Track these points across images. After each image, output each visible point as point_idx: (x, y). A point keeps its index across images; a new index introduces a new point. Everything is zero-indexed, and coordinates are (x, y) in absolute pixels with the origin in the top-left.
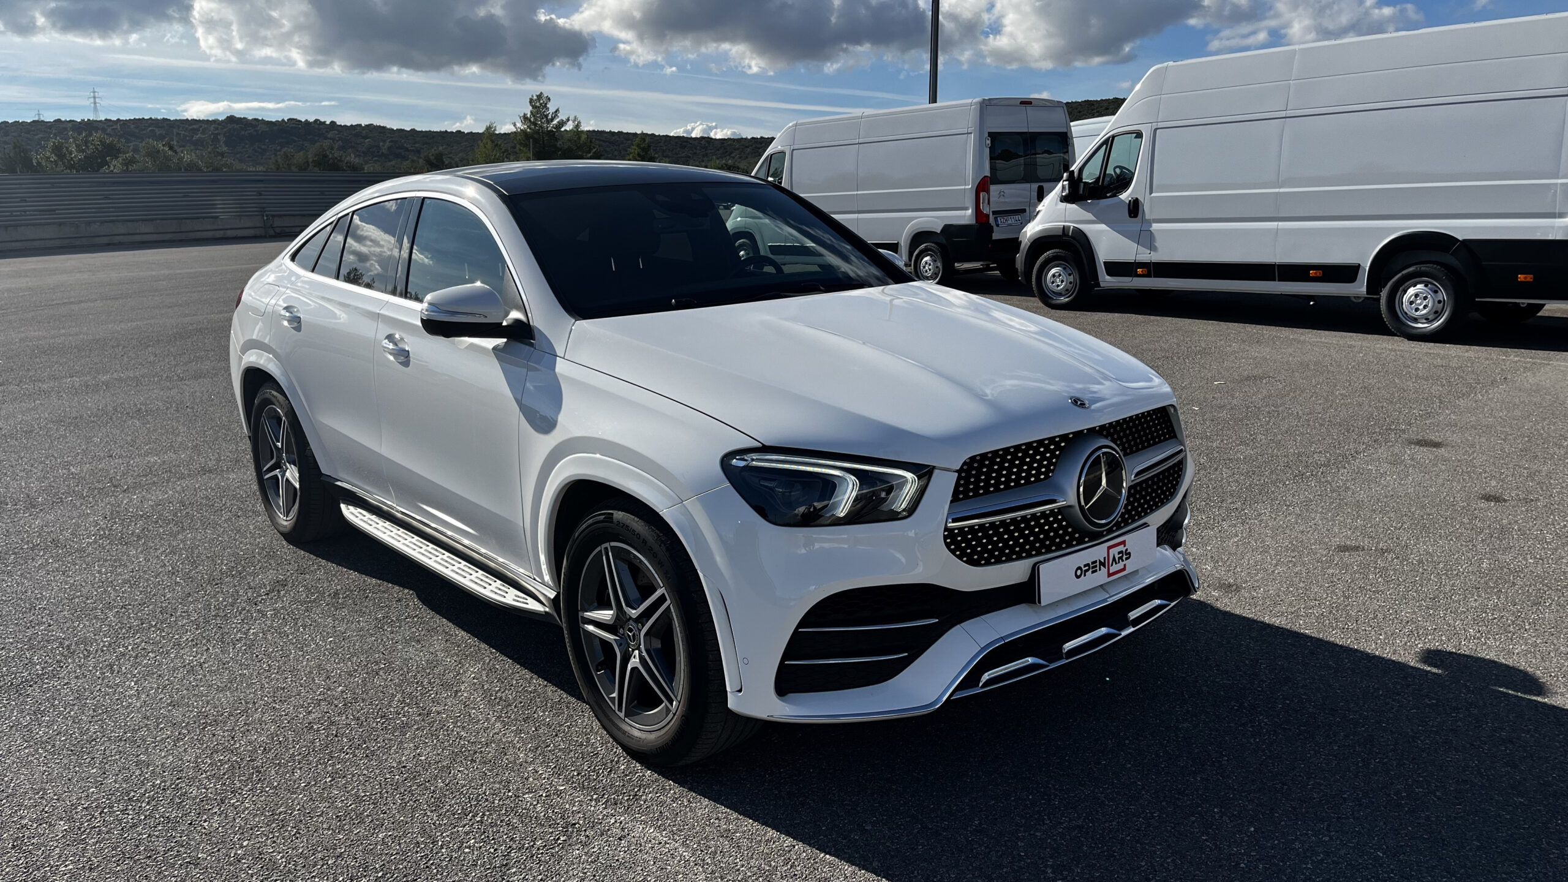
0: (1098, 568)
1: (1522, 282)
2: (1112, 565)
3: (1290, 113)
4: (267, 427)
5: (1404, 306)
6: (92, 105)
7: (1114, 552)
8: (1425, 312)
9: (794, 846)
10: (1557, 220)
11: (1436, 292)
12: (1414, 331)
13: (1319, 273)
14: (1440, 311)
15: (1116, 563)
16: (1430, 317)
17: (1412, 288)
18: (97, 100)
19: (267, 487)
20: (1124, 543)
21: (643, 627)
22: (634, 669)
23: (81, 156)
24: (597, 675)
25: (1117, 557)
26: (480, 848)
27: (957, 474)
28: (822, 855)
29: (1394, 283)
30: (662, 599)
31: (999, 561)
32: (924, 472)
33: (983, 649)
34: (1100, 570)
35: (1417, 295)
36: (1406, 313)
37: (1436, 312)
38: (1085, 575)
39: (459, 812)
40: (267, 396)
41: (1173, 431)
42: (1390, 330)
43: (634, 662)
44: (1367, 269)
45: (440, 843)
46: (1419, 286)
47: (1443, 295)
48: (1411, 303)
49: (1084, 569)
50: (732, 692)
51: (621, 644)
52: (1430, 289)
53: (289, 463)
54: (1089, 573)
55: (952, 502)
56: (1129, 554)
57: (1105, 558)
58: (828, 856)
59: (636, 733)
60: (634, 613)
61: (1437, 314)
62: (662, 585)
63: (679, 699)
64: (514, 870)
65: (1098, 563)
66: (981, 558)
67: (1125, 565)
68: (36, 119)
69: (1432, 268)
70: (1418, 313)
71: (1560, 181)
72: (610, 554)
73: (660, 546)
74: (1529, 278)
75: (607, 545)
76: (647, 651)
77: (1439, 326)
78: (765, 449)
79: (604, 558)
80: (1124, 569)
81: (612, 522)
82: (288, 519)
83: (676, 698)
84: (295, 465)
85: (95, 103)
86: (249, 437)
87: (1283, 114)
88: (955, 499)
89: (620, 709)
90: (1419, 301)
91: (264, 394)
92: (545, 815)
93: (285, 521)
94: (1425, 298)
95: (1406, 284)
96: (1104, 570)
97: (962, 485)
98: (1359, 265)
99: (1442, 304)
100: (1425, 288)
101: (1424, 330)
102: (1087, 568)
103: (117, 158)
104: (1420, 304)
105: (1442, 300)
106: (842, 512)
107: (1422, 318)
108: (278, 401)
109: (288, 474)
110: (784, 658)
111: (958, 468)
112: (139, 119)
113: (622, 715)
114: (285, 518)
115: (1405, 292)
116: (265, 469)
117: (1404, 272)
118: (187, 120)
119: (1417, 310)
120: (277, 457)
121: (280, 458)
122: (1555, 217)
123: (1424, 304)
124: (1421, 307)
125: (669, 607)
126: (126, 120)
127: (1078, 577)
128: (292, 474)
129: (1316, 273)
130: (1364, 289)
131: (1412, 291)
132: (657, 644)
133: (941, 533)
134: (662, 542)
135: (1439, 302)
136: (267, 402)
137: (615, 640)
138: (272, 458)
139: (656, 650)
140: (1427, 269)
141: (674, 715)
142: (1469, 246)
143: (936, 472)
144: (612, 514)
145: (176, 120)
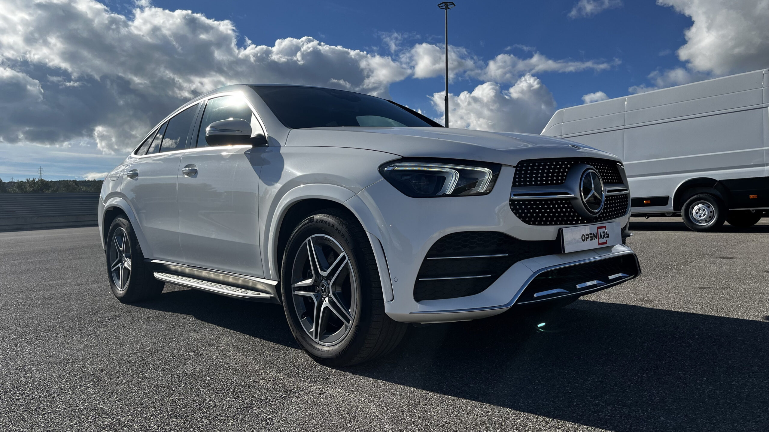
0: (593, 238)
1: (751, 199)
2: (600, 239)
3: (626, 127)
4: (115, 240)
5: (693, 215)
6: (39, 174)
7: (601, 231)
8: (704, 217)
9: (428, 394)
10: (765, 167)
11: (709, 207)
12: (700, 227)
13: (649, 202)
14: (712, 216)
15: (602, 238)
16: (708, 220)
17: (696, 206)
18: (42, 172)
19: (113, 274)
20: (605, 227)
21: (330, 281)
22: (326, 308)
23: (31, 190)
24: (302, 321)
25: (602, 234)
26: (233, 401)
27: (515, 169)
28: (446, 396)
29: (687, 204)
30: (344, 258)
31: (540, 224)
32: (496, 168)
33: (535, 273)
34: (594, 239)
35: (699, 209)
36: (695, 219)
37: (710, 217)
38: (587, 241)
39: (220, 388)
40: (117, 222)
41: (621, 179)
42: (688, 228)
43: (326, 303)
44: (673, 198)
45: (208, 400)
46: (700, 205)
47: (713, 208)
48: (697, 213)
49: (586, 236)
50: (387, 302)
51: (317, 297)
52: (705, 206)
53: (127, 258)
54: (589, 239)
55: (513, 186)
56: (608, 235)
57: (596, 233)
58: (450, 397)
59: (326, 349)
60: (325, 274)
61: (711, 218)
62: (343, 250)
63: (353, 318)
64: (255, 408)
65: (593, 235)
66: (531, 221)
67: (606, 240)
68: (11, 181)
69: (705, 195)
70: (701, 218)
71: (764, 148)
72: (311, 242)
73: (342, 226)
74: (755, 196)
75: (310, 238)
76: (334, 294)
77: (712, 224)
78: (405, 159)
79: (308, 246)
80: (606, 243)
81: (313, 221)
82: (124, 289)
83: (352, 317)
84: (129, 258)
85: (41, 173)
86: (105, 251)
87: (623, 127)
88: (514, 185)
89: (316, 338)
90: (701, 212)
91: (115, 221)
92: (273, 387)
93: (121, 291)
94: (704, 210)
95: (693, 204)
96: (596, 240)
97: (517, 178)
98: (668, 196)
99: (712, 213)
100: (702, 205)
101: (705, 226)
102: (587, 236)
103: (49, 189)
104: (702, 214)
105: (712, 210)
106: (449, 191)
107: (703, 221)
108: (123, 223)
109: (126, 265)
110: (419, 277)
111: (515, 165)
112: (62, 181)
113: (317, 340)
114: (122, 290)
115: (693, 208)
116: (112, 265)
117: (691, 198)
118: (85, 181)
119: (700, 216)
120: (120, 257)
121: (121, 257)
122: (764, 166)
123: (704, 213)
124: (702, 215)
125: (347, 262)
126: (55, 181)
127: (584, 241)
128: (128, 264)
129: (647, 202)
130: (672, 208)
131: (696, 208)
132: (339, 290)
133: (507, 202)
134: (344, 224)
135: (711, 212)
136: (118, 225)
137: (314, 294)
138: (117, 258)
139: (338, 294)
140: (703, 196)
141: (350, 329)
142: (722, 183)
143: (503, 168)
144: (313, 217)
145: (80, 181)
